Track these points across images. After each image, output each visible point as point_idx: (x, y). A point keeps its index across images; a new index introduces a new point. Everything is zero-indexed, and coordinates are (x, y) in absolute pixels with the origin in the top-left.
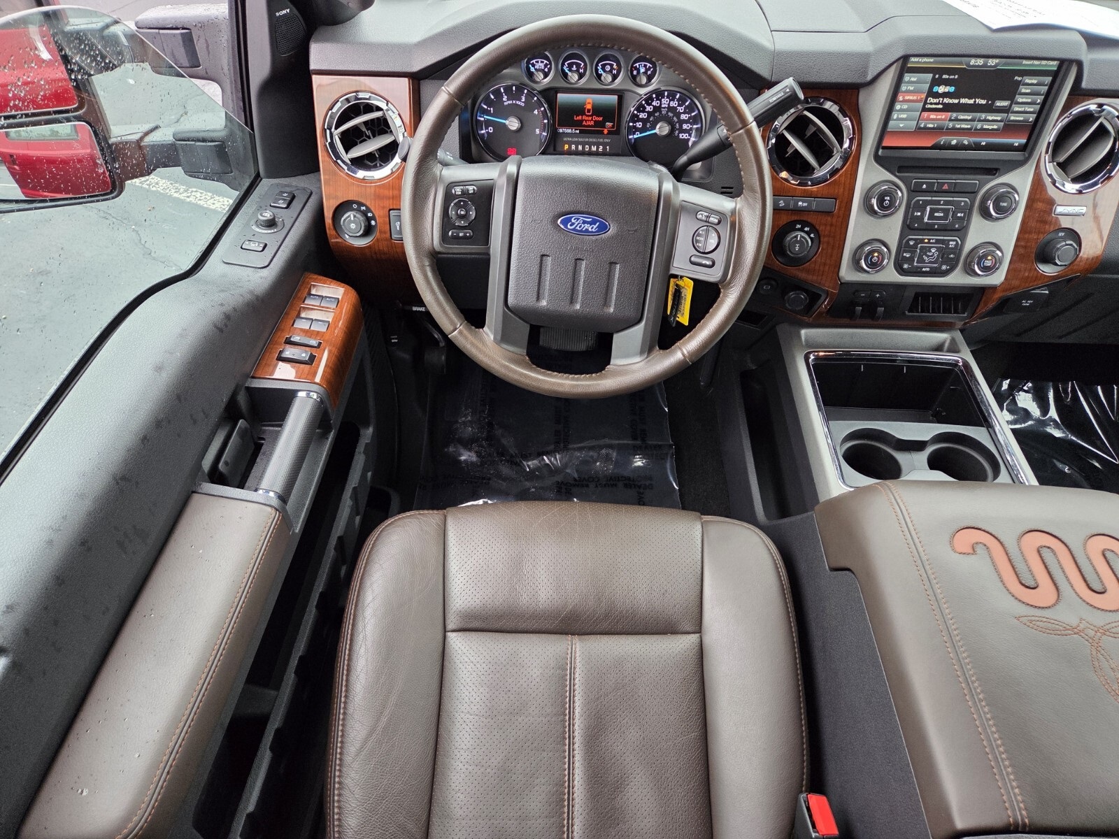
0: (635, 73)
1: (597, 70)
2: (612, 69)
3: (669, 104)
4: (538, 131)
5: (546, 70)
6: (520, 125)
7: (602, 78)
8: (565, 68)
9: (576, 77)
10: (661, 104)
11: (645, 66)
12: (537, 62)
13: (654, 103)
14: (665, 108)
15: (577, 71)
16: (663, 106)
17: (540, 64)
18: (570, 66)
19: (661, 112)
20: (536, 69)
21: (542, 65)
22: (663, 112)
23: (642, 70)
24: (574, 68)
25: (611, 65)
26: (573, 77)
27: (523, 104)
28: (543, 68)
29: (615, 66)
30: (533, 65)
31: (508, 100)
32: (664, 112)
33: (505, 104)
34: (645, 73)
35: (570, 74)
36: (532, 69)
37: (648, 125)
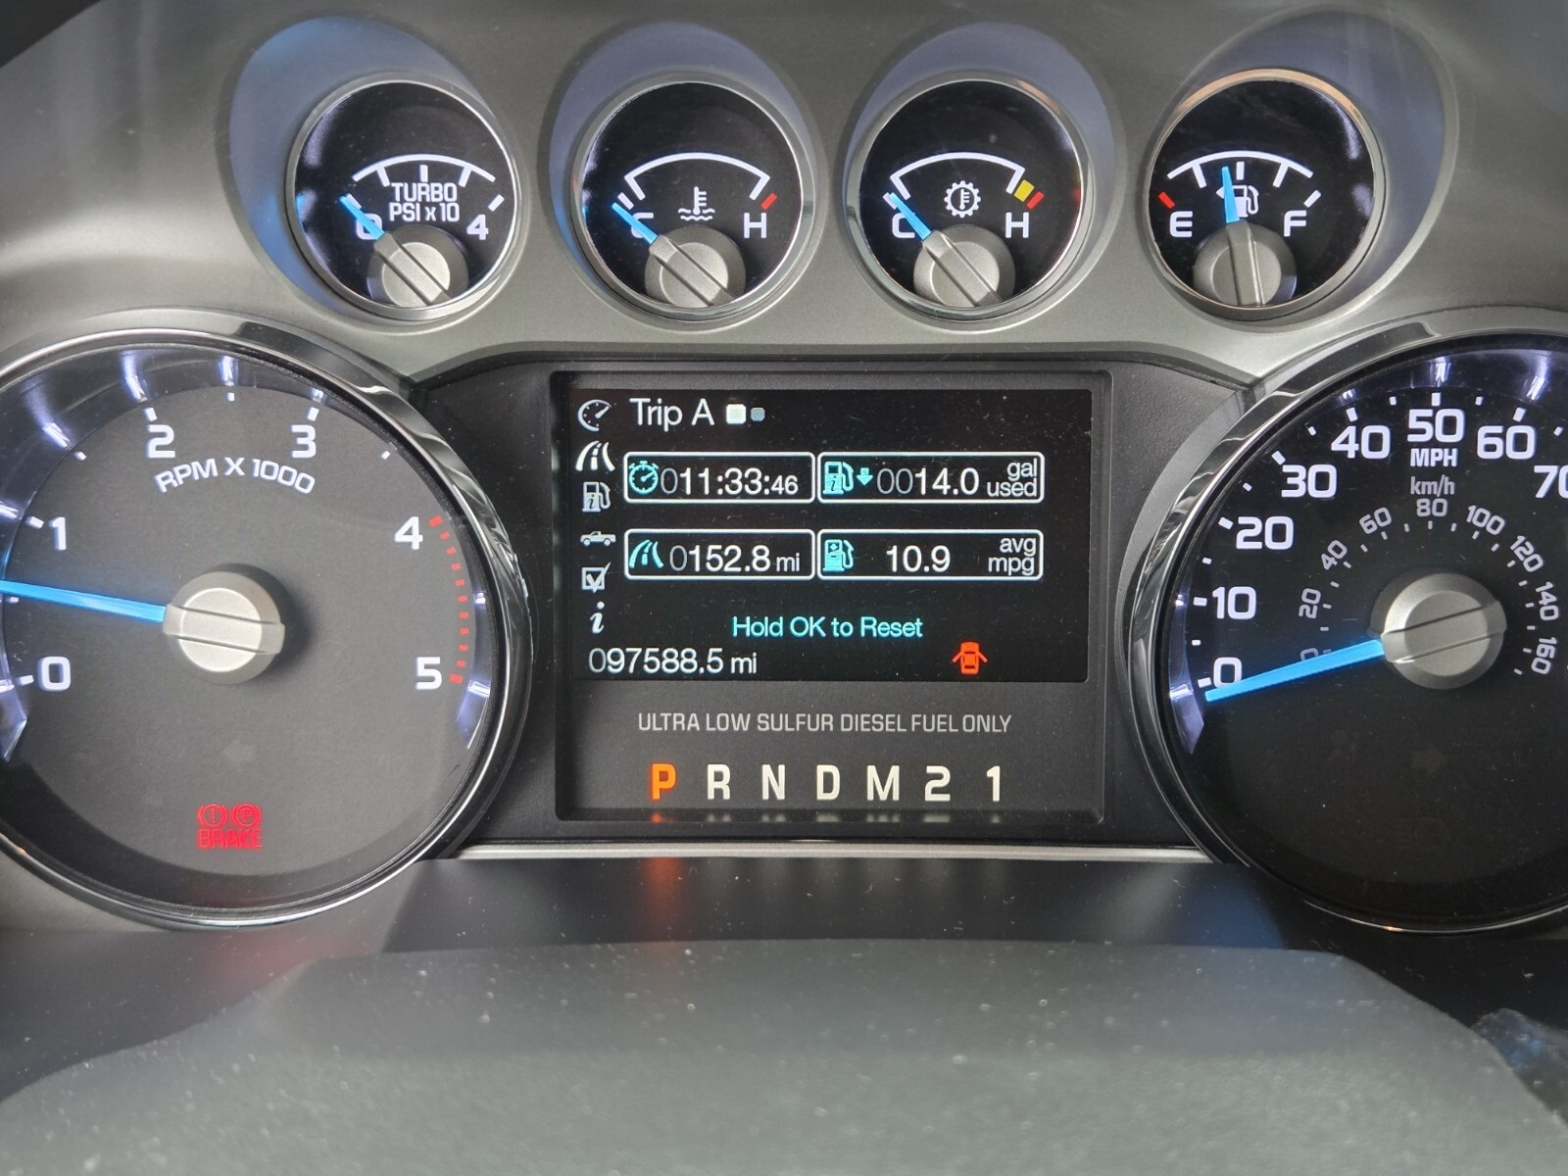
0: (1179, 223)
1: (875, 218)
2: (996, 200)
3: (1467, 446)
4: (429, 674)
5: (478, 228)
6: (279, 630)
7: (925, 273)
8: (621, 206)
9: (714, 269)
10: (1401, 448)
11: (1259, 174)
12: (408, 174)
13: (1346, 443)
14: (1433, 473)
15: (726, 228)
16: (1418, 458)
17: (426, 188)
18: (664, 195)
19: (1404, 505)
20: (392, 227)
21: (446, 199)
22: (1423, 508)
23: (1240, 206)
24: (699, 206)
25: (991, 181)
26: (689, 274)
27: (301, 482)
28: (451, 213)
29: (1019, 186)
30: (375, 197)
31: (185, 450)
32: (1430, 502)
33: (163, 481)
34: (1266, 220)
35: (662, 249)
36: (368, 226)
37: (1310, 605)
